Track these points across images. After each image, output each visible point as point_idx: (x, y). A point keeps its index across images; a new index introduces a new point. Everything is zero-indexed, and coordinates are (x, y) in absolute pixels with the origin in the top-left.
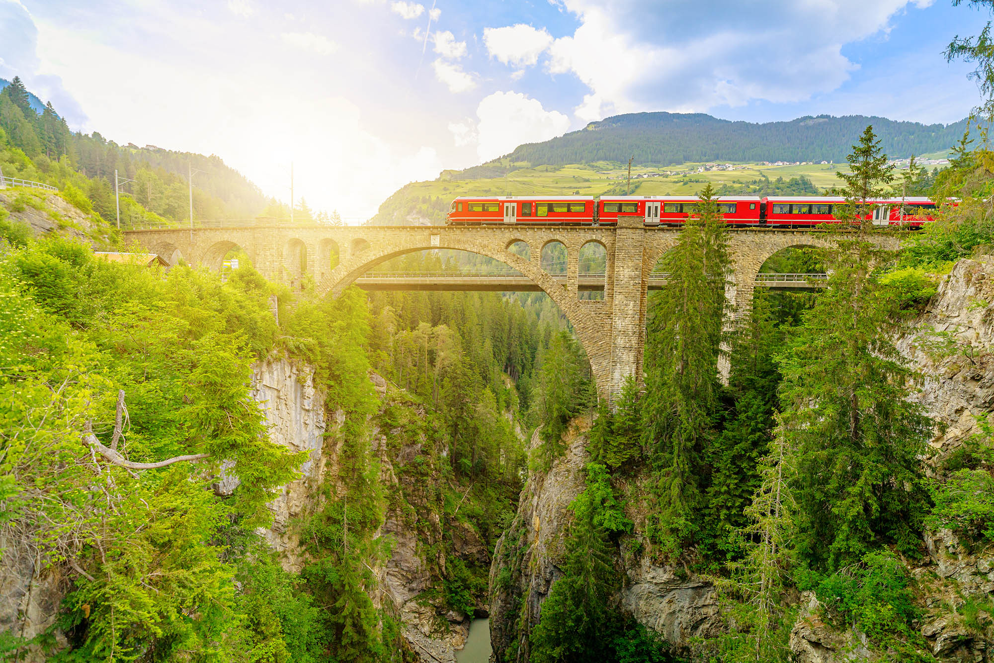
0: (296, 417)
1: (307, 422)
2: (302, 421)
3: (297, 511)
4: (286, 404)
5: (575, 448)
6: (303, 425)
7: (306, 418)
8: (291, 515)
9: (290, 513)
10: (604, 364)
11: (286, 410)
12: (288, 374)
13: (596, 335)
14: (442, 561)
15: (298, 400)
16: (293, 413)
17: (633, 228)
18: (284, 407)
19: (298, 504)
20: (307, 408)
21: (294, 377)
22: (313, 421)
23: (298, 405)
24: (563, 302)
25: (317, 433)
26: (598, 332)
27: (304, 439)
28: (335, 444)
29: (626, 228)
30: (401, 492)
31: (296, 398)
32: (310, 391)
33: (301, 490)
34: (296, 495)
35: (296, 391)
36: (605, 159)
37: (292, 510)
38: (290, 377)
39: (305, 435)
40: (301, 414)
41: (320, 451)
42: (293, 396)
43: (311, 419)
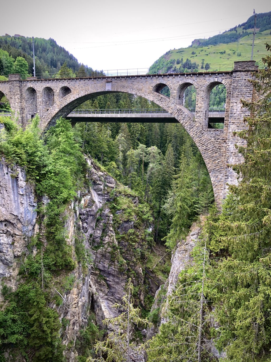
0: (15, 198)
1: (22, 202)
2: (19, 201)
3: (18, 255)
4: (7, 190)
5: (192, 235)
6: (20, 204)
7: (22, 199)
8: (15, 257)
9: (14, 255)
10: (220, 177)
11: (7, 194)
12: (6, 171)
13: (214, 155)
14: (142, 297)
15: (15, 188)
16: (12, 196)
17: (245, 71)
18: (5, 192)
19: (20, 250)
20: (21, 193)
21: (10, 174)
22: (27, 201)
23: (15, 191)
24: (191, 130)
25: (31, 209)
26: (216, 153)
27: (21, 212)
28: (43, 216)
29: (240, 71)
30: (118, 250)
31: (13, 187)
32: (22, 183)
33: (22, 242)
34: (19, 245)
35: (13, 183)
37: (16, 254)
38: (7, 173)
39: (22, 210)
40: (18, 197)
41: (34, 221)
42: (11, 186)
43: (25, 201)
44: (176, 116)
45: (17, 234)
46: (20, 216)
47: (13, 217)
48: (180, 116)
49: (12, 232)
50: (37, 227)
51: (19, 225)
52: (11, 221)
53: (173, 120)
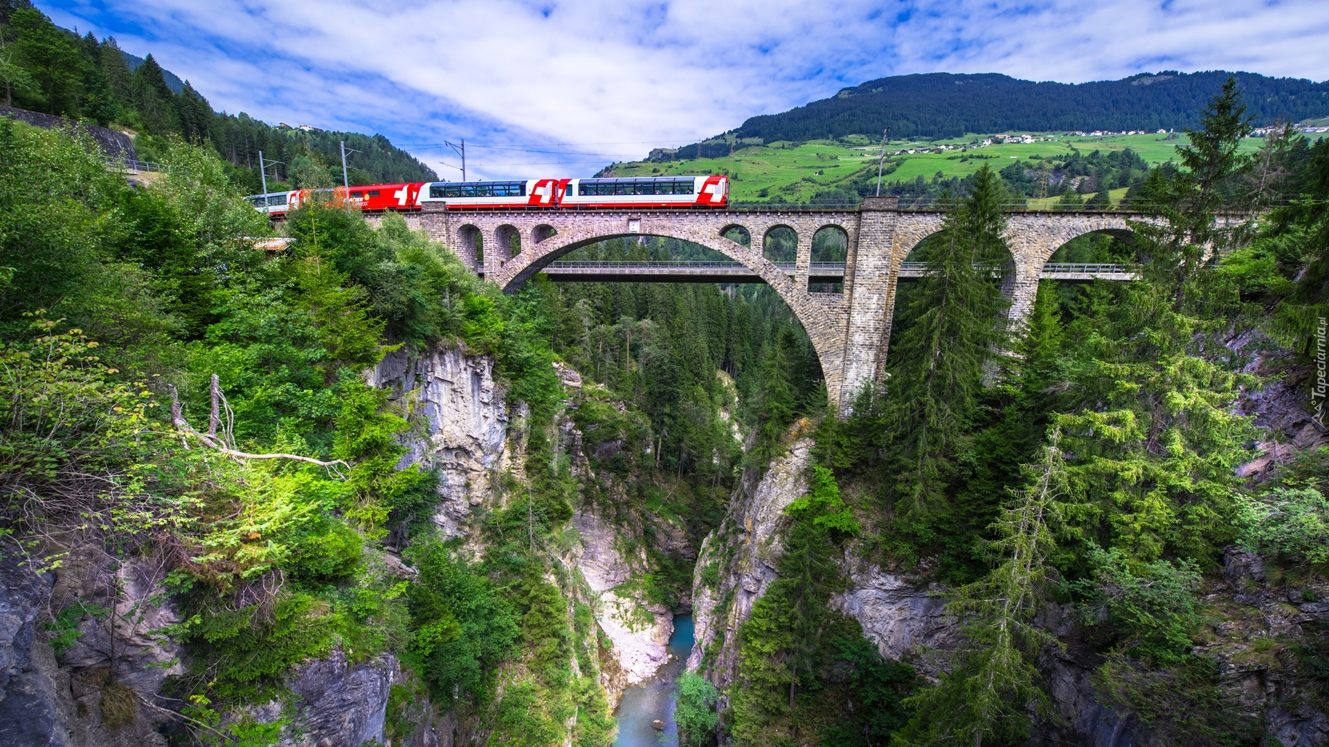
0: (475, 410)
1: (486, 416)
2: (481, 414)
3: (478, 503)
4: (462, 397)
6: (482, 419)
7: (485, 411)
8: (471, 506)
9: (470, 504)
11: (463, 404)
12: (463, 366)
15: (477, 393)
16: (471, 406)
17: (883, 211)
18: (460, 399)
19: (479, 495)
20: (486, 401)
21: (470, 371)
22: (494, 414)
23: (476, 398)
24: (788, 295)
25: (499, 427)
26: (831, 328)
27: (483, 431)
28: (519, 437)
29: (875, 211)
31: (473, 391)
32: (488, 383)
33: (482, 482)
34: (477, 487)
35: (473, 384)
36: (861, 132)
37: (473, 501)
38: (465, 369)
39: (485, 428)
40: (480, 408)
41: (502, 445)
42: (470, 389)
43: (492, 414)
44: (761, 274)
45: (474, 468)
46: (481, 438)
47: (471, 441)
48: (769, 274)
49: (466, 465)
50: (507, 453)
51: (479, 454)
52: (467, 447)
53: (757, 279)
